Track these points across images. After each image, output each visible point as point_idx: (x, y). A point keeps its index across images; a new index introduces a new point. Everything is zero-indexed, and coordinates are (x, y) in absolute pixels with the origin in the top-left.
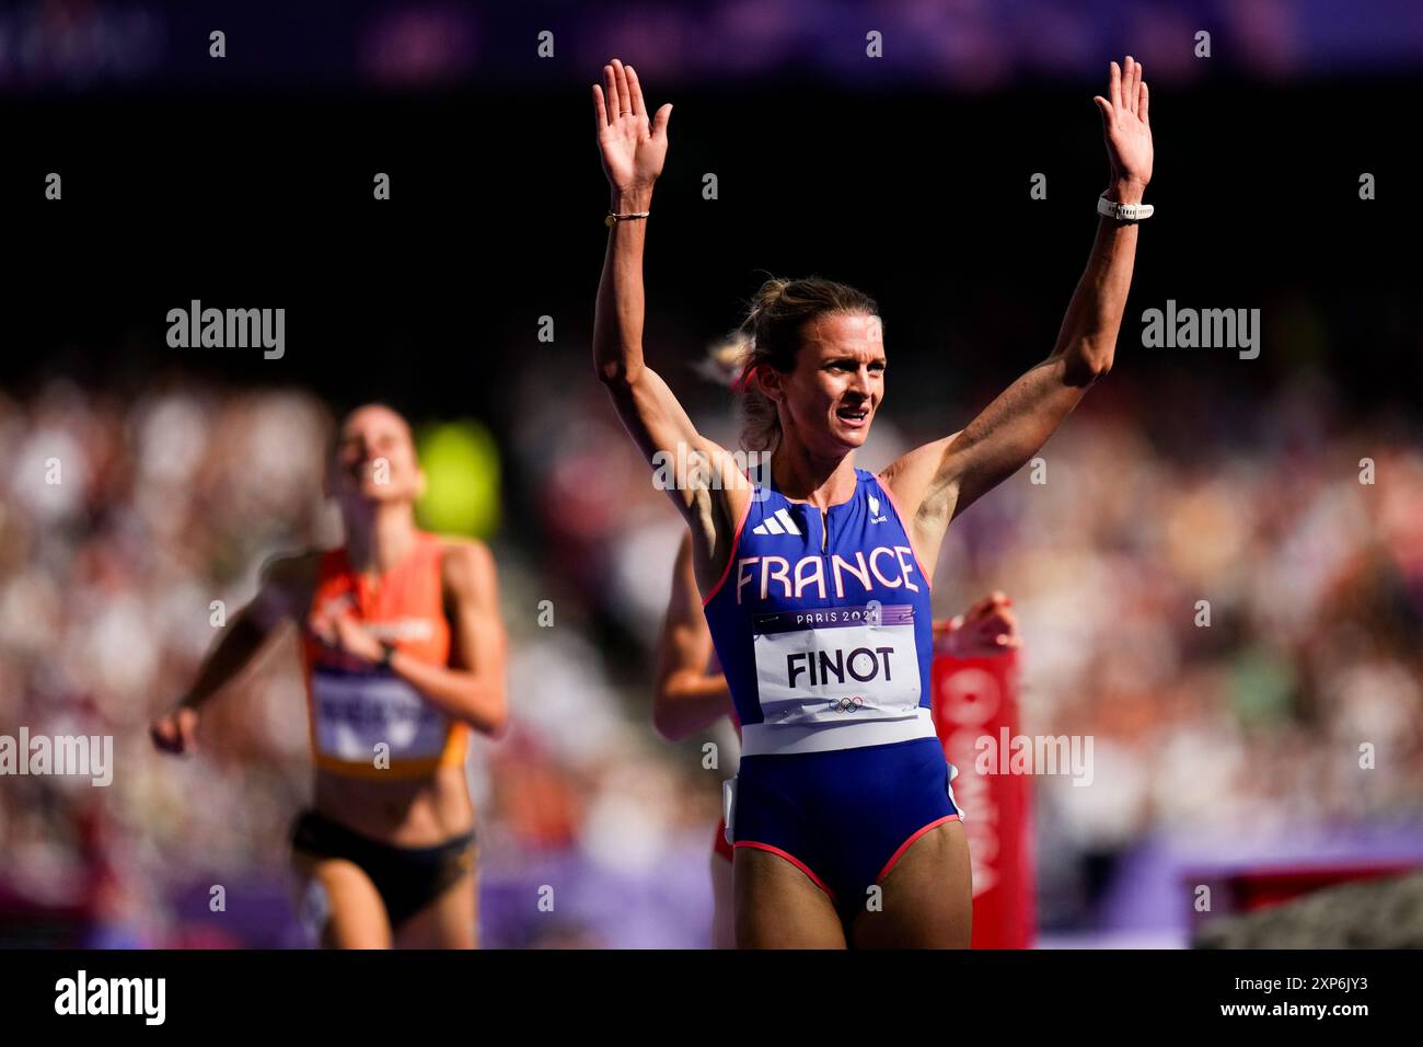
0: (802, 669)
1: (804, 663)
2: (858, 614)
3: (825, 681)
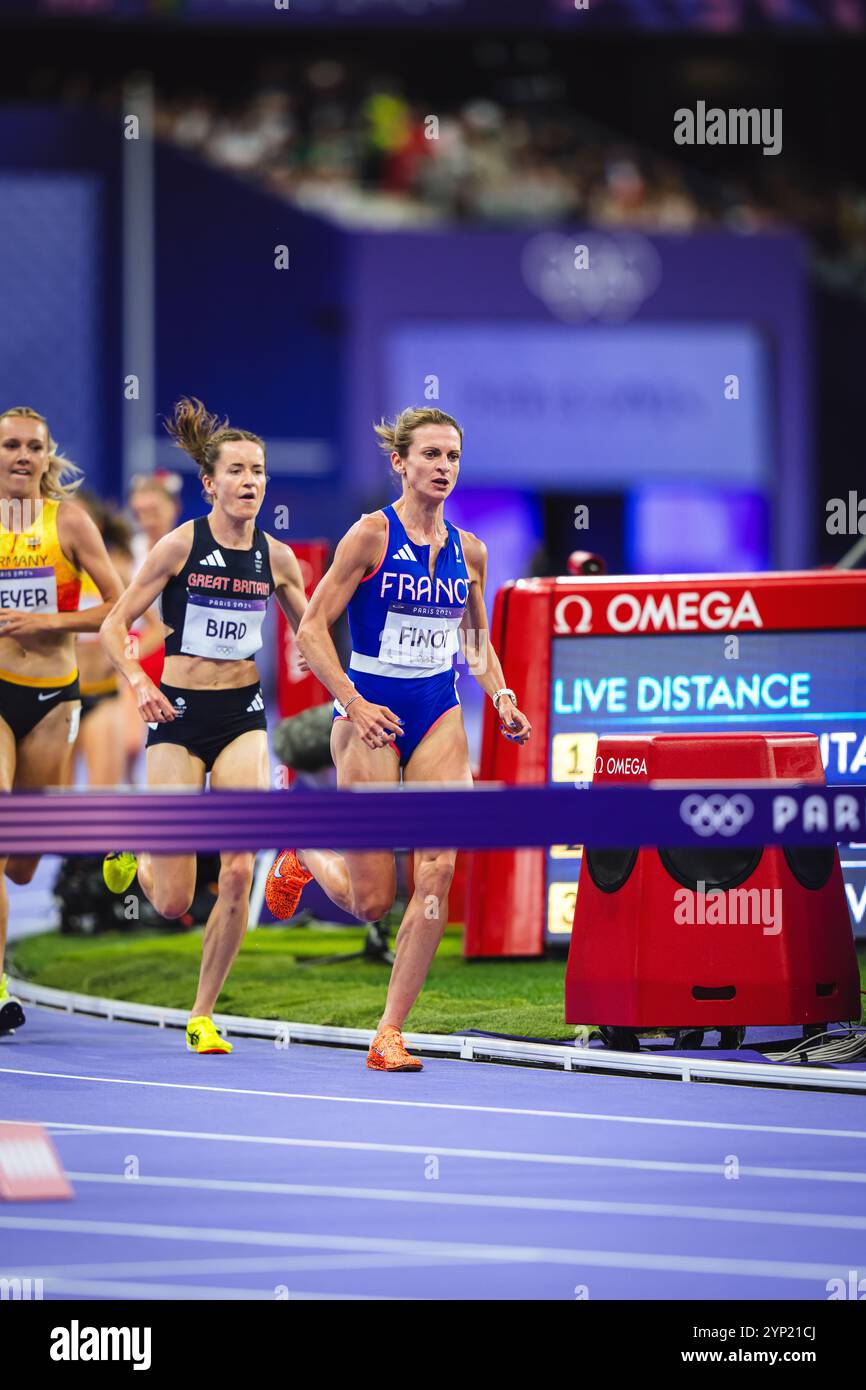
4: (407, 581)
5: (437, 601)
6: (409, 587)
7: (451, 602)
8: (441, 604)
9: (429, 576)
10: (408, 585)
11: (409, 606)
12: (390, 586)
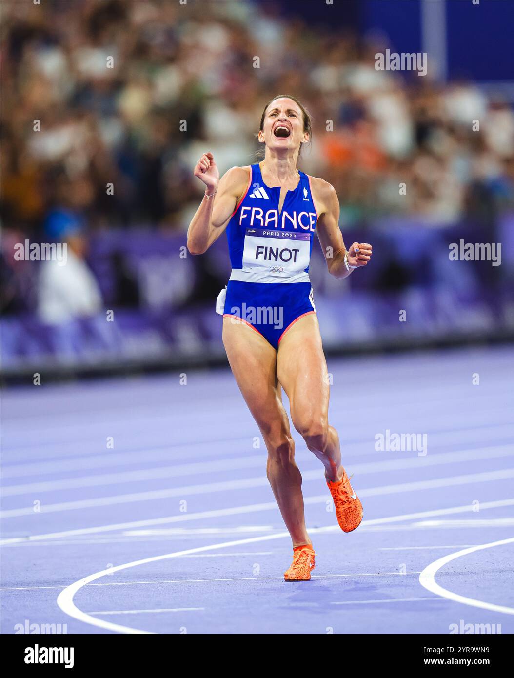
0: (262, 253)
1: (263, 250)
2: (288, 234)
3: (270, 259)
4: (257, 213)
5: (283, 226)
6: (259, 217)
7: (295, 227)
8: (286, 229)
9: (277, 209)
10: (258, 214)
11: (259, 230)
12: (245, 216)
